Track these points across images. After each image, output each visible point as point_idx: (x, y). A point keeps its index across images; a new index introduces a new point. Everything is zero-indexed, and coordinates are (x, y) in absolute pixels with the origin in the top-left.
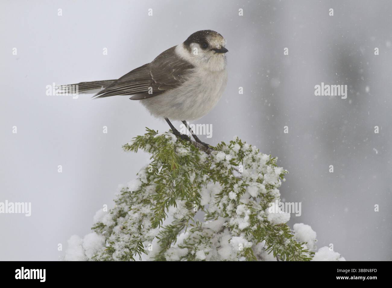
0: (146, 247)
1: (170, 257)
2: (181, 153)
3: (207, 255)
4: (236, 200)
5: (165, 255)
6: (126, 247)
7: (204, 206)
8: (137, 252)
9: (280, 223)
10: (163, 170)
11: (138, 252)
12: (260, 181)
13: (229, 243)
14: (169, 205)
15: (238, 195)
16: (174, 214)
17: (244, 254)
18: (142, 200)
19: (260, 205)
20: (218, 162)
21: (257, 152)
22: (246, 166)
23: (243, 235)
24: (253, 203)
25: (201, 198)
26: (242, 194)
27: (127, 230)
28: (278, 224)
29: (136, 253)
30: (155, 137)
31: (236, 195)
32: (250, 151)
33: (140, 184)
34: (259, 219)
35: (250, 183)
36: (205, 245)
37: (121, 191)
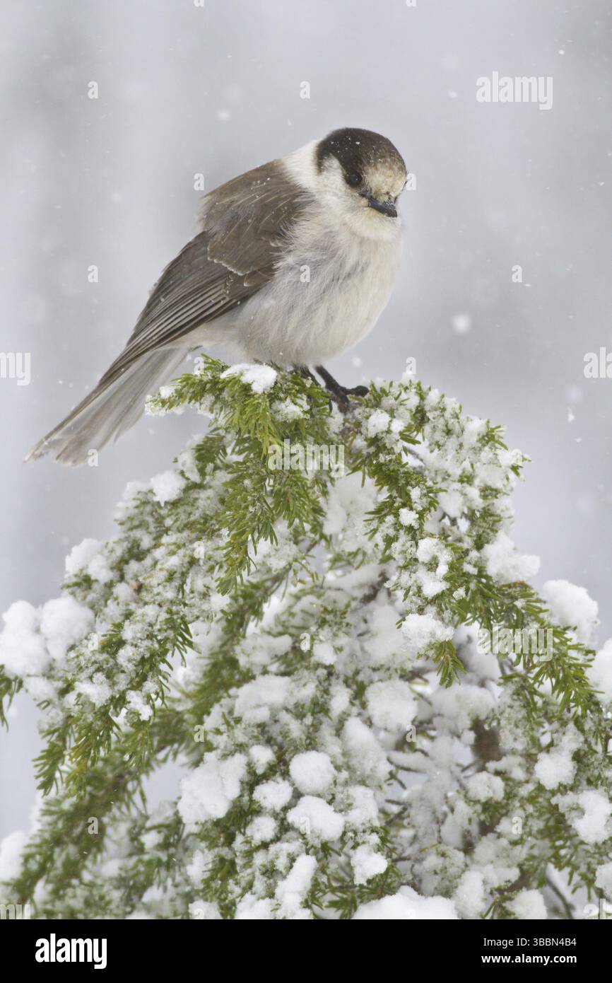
0: (197, 635)
1: (248, 656)
2: (286, 412)
3: (338, 652)
4: (416, 526)
5: (236, 652)
6: (150, 636)
7: (331, 537)
8: (175, 647)
9: (514, 580)
10: (237, 449)
11: (178, 647)
12: (467, 479)
13: (399, 627)
14: (258, 539)
15: (421, 515)
16: (265, 557)
17: (435, 656)
18: (185, 522)
19: (469, 536)
20: (372, 434)
21: (458, 411)
22: (430, 445)
23: (431, 610)
24: (451, 531)
25: (324, 516)
26: (430, 512)
27: (152, 594)
28: (509, 582)
29: (174, 650)
30: (223, 376)
31: (417, 516)
32: (440, 408)
33: (182, 483)
34: (468, 570)
35: (443, 485)
36: (335, 629)
37: (134, 499)
